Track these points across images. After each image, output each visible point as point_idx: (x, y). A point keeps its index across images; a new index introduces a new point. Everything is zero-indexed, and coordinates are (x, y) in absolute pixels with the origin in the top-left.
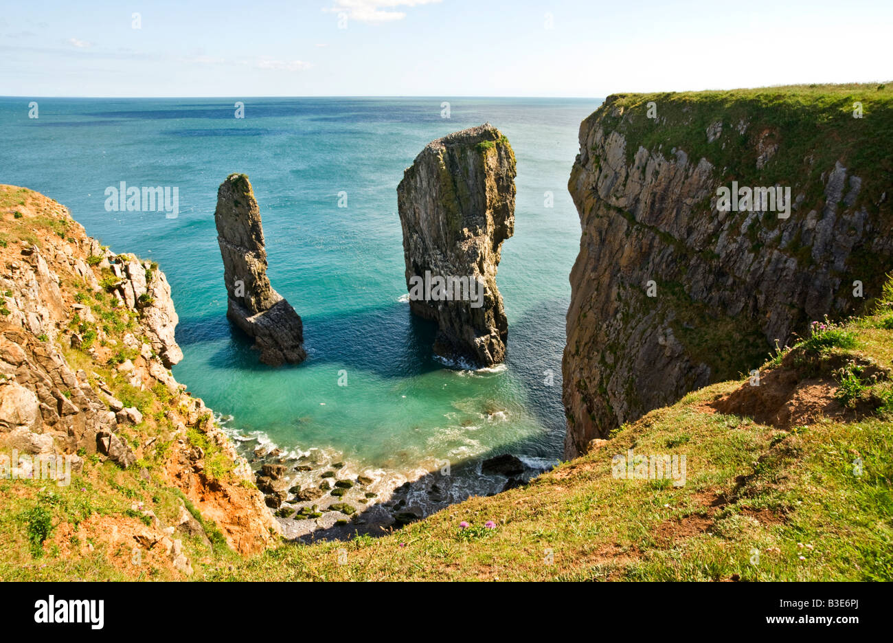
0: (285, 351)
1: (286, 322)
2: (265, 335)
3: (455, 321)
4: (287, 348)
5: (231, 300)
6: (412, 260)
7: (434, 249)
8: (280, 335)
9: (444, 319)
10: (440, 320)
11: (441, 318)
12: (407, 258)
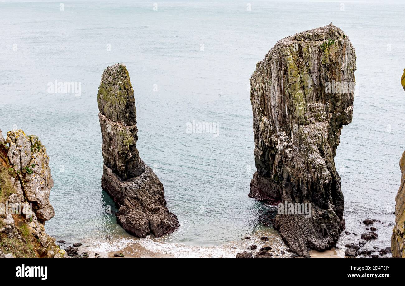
0: (148, 213)
1: (151, 187)
2: (132, 197)
3: (296, 196)
4: (150, 210)
5: (106, 167)
6: (260, 140)
7: (280, 131)
8: (144, 198)
9: (287, 193)
10: (282, 193)
11: (284, 192)
12: (256, 138)
